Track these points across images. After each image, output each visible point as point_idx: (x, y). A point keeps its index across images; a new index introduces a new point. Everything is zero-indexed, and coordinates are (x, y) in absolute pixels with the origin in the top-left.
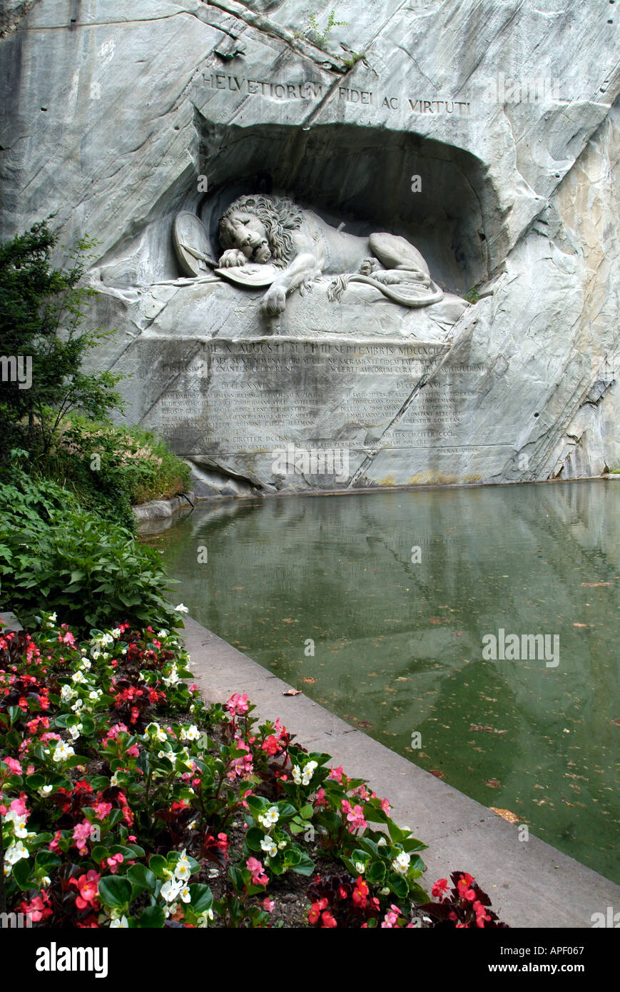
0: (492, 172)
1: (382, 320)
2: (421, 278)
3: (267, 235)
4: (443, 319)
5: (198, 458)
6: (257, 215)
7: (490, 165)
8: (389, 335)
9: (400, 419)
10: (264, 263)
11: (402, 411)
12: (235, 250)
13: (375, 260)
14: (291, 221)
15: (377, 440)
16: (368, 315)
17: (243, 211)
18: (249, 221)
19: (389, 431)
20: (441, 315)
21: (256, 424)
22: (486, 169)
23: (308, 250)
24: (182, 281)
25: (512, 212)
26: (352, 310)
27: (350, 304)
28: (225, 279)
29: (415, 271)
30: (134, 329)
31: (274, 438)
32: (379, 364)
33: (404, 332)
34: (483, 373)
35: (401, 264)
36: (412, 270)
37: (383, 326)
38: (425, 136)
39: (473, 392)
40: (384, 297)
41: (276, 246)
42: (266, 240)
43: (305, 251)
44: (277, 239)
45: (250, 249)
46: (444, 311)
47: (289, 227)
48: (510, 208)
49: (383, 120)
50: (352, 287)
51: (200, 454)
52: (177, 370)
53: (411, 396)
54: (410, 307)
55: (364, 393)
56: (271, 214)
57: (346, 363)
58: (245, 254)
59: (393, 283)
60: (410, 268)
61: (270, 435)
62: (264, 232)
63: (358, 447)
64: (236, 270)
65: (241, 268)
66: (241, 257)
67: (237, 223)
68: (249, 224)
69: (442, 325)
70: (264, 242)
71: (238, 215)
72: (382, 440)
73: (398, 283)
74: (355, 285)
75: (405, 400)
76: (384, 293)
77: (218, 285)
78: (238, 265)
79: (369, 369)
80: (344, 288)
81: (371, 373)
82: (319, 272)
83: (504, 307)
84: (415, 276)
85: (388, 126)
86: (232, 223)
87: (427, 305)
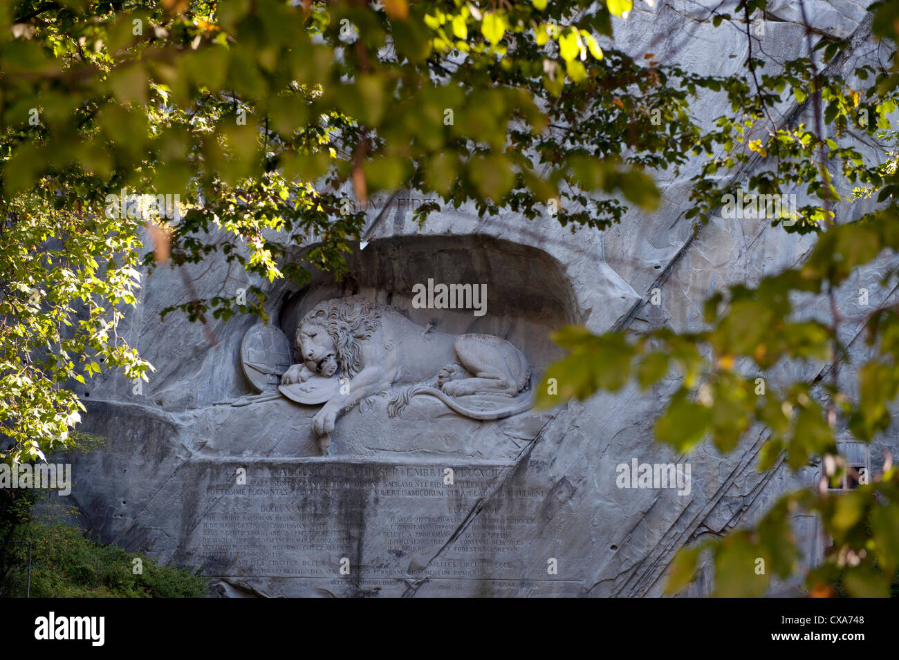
0: (571, 272)
1: (446, 436)
2: (503, 386)
3: (335, 347)
4: (520, 434)
5: (233, 580)
6: (325, 327)
7: (568, 264)
8: (452, 454)
9: (452, 546)
10: (329, 377)
11: (454, 538)
12: (299, 365)
13: (456, 367)
14: (362, 331)
15: (421, 569)
16: (430, 431)
17: (313, 324)
18: (316, 335)
19: (438, 559)
20: (518, 430)
21: (293, 547)
22: (565, 268)
23: (374, 362)
24: (243, 400)
25: (592, 315)
26: (415, 427)
27: (412, 420)
28: (284, 397)
29: (497, 378)
30: (185, 452)
31: (310, 563)
32: (429, 487)
33: (468, 450)
34: (541, 499)
35: (481, 371)
36: (494, 378)
37: (447, 444)
38: (498, 236)
39: (532, 520)
40: (449, 411)
41: (343, 358)
42: (332, 352)
43: (372, 364)
44: (343, 352)
45: (314, 365)
46: (523, 424)
47: (361, 337)
48: (589, 311)
49: (448, 226)
50: (416, 402)
51: (235, 576)
52: (220, 492)
53: (465, 522)
54: (481, 421)
55: (410, 517)
56: (340, 323)
57: (392, 486)
58: (310, 369)
59: (465, 394)
60: (491, 375)
61: (307, 559)
62: (331, 345)
63: (398, 576)
64: (296, 387)
65: (302, 385)
66: (305, 373)
67: (304, 337)
68: (316, 337)
69: (517, 441)
70: (329, 356)
71: (307, 328)
72: (429, 569)
73: (473, 394)
74: (420, 399)
75: (457, 527)
76: (450, 408)
77: (276, 404)
78: (298, 382)
79: (417, 492)
80: (406, 402)
81: (419, 497)
82: (387, 384)
83: (578, 423)
84: (495, 384)
85: (455, 231)
86: (301, 338)
87: (500, 419)
